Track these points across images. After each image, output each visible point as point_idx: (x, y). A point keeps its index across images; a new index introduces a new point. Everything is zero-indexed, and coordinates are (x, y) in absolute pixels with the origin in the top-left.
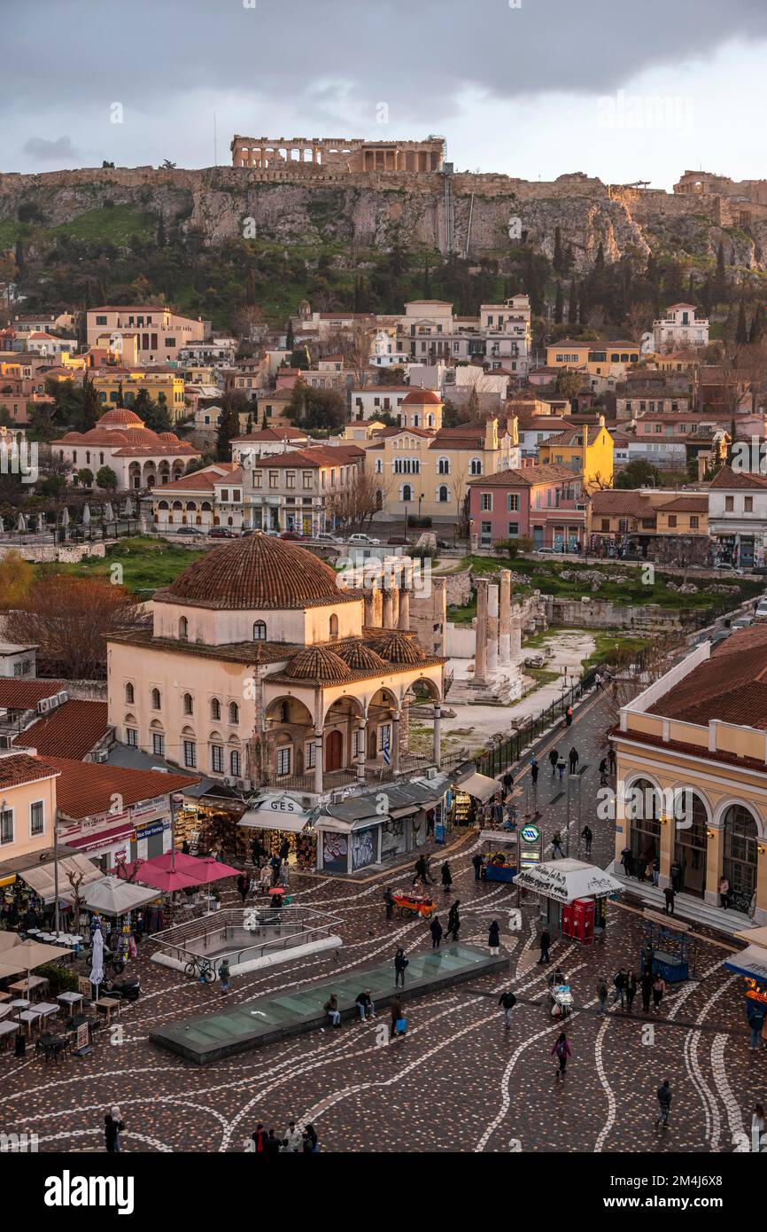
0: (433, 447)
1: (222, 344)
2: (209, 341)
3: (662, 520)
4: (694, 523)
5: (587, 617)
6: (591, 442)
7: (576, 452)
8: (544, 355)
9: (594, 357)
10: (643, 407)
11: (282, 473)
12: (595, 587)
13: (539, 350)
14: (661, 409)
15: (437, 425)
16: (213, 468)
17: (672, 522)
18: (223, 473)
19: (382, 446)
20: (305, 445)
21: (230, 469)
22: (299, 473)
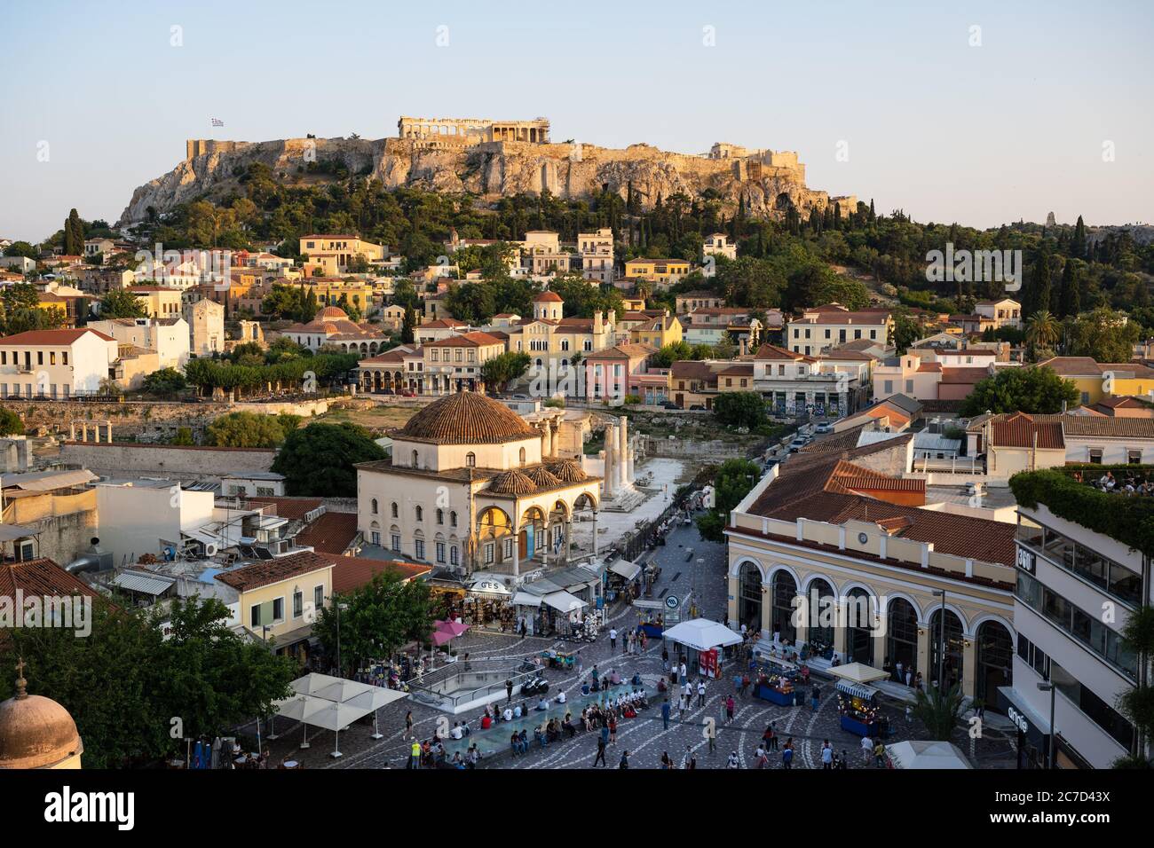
0: (558, 331)
1: (395, 262)
2: (388, 259)
3: (722, 381)
4: (744, 383)
5: (673, 450)
6: (667, 328)
7: (658, 335)
8: (623, 269)
9: (658, 270)
10: (694, 305)
11: (453, 351)
12: (677, 430)
13: (620, 264)
14: (707, 306)
15: (560, 316)
16: (402, 348)
17: (729, 383)
18: (410, 351)
19: (521, 331)
20: (466, 331)
21: (414, 348)
22: (465, 351)
